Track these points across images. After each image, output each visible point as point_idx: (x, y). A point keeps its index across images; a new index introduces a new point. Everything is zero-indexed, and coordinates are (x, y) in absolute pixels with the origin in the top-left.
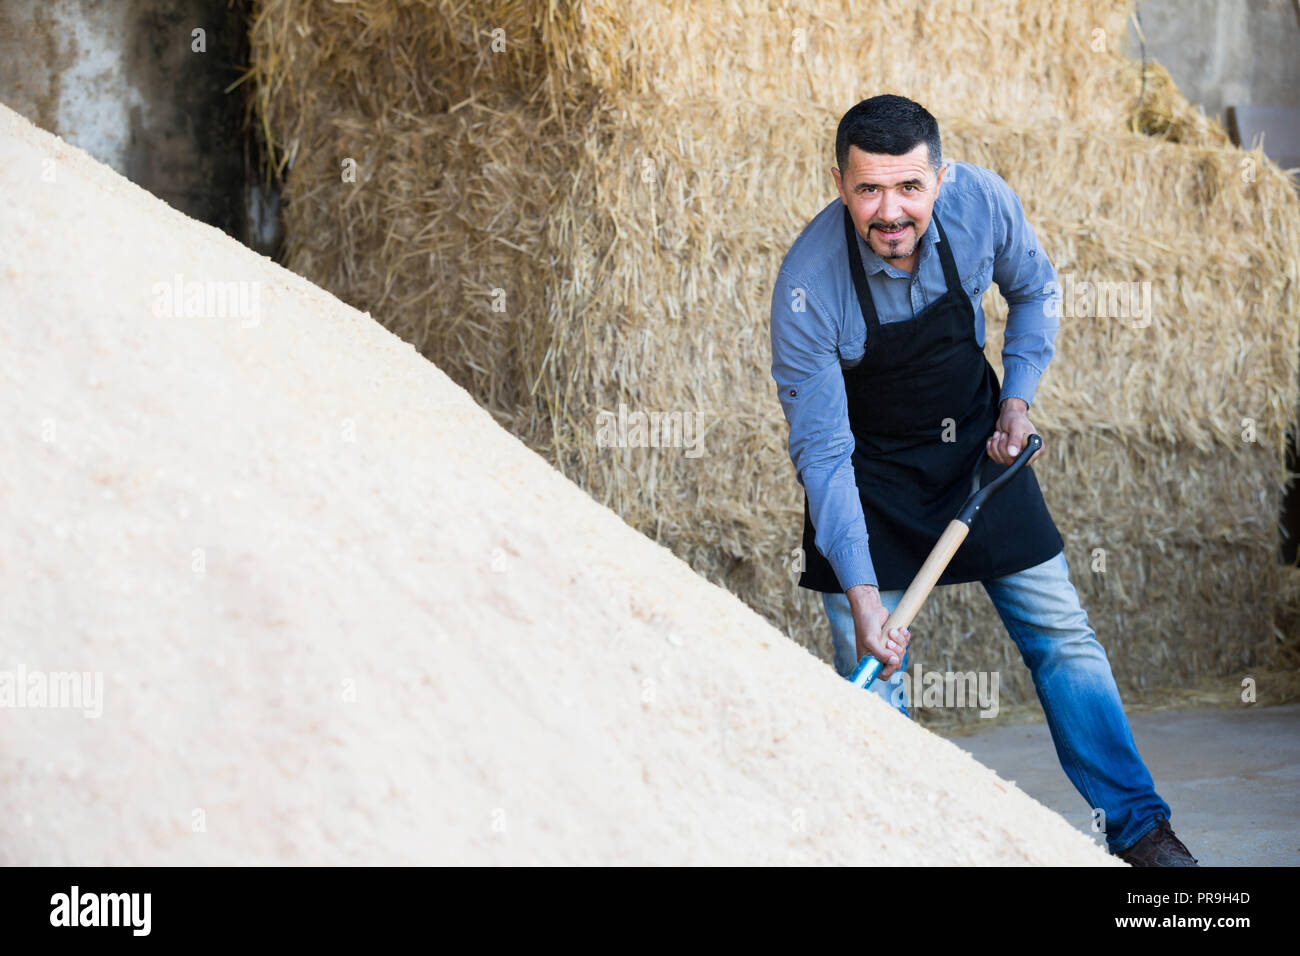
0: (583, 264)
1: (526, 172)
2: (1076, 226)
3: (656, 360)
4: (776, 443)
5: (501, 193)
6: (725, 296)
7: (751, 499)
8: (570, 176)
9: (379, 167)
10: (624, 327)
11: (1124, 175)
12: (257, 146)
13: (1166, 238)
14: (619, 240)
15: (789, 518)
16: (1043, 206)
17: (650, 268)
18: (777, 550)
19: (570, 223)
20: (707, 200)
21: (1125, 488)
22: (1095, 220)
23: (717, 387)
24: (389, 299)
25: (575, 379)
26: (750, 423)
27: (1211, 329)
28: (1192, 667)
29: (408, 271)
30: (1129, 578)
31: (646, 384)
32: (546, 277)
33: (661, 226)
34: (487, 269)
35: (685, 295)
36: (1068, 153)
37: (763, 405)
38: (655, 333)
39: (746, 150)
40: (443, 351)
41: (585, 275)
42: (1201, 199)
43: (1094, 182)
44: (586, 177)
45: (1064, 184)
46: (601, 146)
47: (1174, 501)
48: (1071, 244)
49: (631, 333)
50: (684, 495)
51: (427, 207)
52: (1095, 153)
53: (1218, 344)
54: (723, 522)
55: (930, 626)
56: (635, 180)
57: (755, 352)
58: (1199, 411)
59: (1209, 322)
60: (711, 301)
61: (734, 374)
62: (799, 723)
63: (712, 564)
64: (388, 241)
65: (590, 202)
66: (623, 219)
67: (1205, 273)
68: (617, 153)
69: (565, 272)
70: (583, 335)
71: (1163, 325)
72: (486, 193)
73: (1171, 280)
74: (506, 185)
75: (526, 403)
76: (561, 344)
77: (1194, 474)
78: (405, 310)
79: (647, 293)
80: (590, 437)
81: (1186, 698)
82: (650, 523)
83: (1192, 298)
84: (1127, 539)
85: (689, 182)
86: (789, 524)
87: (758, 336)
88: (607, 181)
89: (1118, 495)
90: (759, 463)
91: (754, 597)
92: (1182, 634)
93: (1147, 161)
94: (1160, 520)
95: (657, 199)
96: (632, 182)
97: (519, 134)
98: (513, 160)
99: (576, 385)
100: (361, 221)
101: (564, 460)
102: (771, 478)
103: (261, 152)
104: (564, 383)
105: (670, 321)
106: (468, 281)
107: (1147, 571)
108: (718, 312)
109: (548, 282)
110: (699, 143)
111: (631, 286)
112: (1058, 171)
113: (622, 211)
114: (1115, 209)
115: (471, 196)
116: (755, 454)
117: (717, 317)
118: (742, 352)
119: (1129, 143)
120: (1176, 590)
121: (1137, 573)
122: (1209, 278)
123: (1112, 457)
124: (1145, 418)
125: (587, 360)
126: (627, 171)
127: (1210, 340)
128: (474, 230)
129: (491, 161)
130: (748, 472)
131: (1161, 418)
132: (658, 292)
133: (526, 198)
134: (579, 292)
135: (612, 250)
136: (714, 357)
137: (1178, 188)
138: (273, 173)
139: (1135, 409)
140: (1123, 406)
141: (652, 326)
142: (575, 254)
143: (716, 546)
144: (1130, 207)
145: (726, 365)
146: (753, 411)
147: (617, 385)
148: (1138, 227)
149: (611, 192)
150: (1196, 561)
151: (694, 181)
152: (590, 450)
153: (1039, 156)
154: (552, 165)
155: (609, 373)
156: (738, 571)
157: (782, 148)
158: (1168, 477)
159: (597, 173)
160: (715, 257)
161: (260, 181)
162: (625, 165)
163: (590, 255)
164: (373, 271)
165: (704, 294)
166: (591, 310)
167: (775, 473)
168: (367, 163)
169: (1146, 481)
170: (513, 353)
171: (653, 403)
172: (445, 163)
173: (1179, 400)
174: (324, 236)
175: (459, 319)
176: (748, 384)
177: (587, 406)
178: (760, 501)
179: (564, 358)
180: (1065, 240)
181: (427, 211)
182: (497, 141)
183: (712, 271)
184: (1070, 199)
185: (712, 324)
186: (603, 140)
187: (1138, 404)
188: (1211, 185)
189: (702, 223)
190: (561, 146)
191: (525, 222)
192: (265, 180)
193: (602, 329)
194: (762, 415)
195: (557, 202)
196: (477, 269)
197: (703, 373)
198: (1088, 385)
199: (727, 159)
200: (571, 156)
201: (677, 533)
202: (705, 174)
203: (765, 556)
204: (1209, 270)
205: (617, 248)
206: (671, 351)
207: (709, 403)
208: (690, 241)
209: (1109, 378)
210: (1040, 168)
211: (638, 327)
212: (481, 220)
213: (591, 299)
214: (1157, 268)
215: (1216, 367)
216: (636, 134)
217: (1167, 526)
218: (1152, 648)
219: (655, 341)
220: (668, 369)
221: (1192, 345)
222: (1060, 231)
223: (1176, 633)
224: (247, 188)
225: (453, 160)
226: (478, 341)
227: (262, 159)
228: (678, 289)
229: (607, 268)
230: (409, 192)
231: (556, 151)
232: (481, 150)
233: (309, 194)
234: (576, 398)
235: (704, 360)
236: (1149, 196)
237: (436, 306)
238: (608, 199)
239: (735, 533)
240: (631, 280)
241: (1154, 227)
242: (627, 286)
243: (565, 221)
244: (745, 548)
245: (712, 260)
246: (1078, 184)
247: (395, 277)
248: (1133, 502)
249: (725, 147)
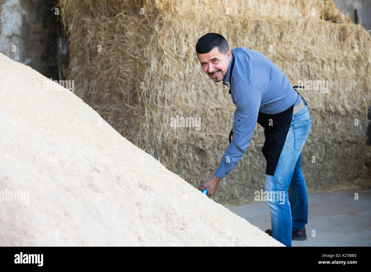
0: (154, 63)
1: (138, 35)
2: (304, 48)
3: (176, 90)
4: (213, 115)
5: (131, 41)
6: (197, 71)
7: (205, 131)
8: (150, 36)
9: (96, 33)
10: (166, 81)
11: (319, 33)
12: (61, 26)
13: (331, 51)
14: (165, 55)
15: (217, 137)
16: (294, 43)
17: (174, 63)
18: (213, 146)
19: (150, 50)
20: (191, 43)
21: (319, 126)
22: (310, 46)
23: (195, 98)
24: (99, 72)
25: (152, 97)
26: (205, 109)
27: (345, 78)
28: (340, 178)
29: (104, 63)
30: (320, 152)
31: (173, 98)
32: (143, 66)
33: (177, 51)
34: (127, 64)
35: (185, 71)
36: (301, 27)
37: (209, 103)
38: (176, 83)
39: (203, 28)
40: (114, 87)
41: (155, 66)
42: (342, 40)
43: (309, 35)
44: (155, 36)
45: (300, 36)
46: (160, 27)
47: (334, 129)
48: (302, 54)
49: (169, 83)
50: (185, 131)
51: (110, 45)
52: (310, 26)
53: (347, 82)
54: (197, 138)
55: (260, 168)
56: (170, 37)
57: (206, 88)
58: (342, 103)
59: (344, 76)
60: (193, 73)
61: (200, 94)
62: (191, 219)
63: (193, 151)
64: (99, 54)
65: (156, 44)
66: (166, 49)
67: (343, 62)
68: (164, 29)
69: (149, 65)
70: (154, 84)
71: (330, 77)
72: (126, 41)
73: (333, 64)
74: (132, 39)
75: (138, 103)
76: (148, 86)
77: (340, 121)
78: (104, 75)
79: (174, 71)
80: (156, 114)
81: (337, 188)
82: (174, 139)
83: (339, 69)
84: (320, 141)
85: (186, 38)
86: (217, 139)
87: (207, 83)
88: (161, 38)
89: (317, 128)
90: (208, 121)
91: (206, 160)
92: (336, 169)
93: (325, 29)
94: (330, 135)
95: (176, 43)
96: (169, 38)
97: (136, 23)
98: (134, 31)
99: (152, 98)
100: (91, 48)
101: (148, 121)
102: (211, 125)
103: (62, 28)
104: (148, 97)
105: (180, 79)
106: (121, 67)
107: (326, 150)
108: (195, 76)
109: (144, 68)
110: (189, 26)
111: (168, 69)
112: (298, 32)
113: (166, 47)
114: (316, 43)
115: (122, 42)
116: (206, 118)
117: (195, 78)
118: (202, 88)
119: (320, 23)
120: (335, 156)
121: (323, 151)
122: (345, 63)
123: (315, 117)
124: (325, 105)
125: (155, 91)
126: (167, 35)
127: (345, 81)
128: (123, 52)
129: (128, 31)
130: (204, 124)
131: (330, 105)
132: (177, 71)
133: (138, 43)
134: (153, 71)
135: (162, 58)
136: (194, 89)
137: (335, 36)
138: (66, 34)
139: (322, 103)
140: (318, 101)
141: (175, 81)
142: (152, 59)
143: (195, 145)
144: (320, 42)
145: (198, 92)
146: (206, 105)
147: (164, 98)
148: (323, 48)
149: (162, 41)
150: (341, 147)
151: (187, 37)
152: (156, 118)
153: (292, 28)
154: (145, 33)
155: (162, 95)
156: (201, 153)
157: (214, 27)
158: (332, 122)
159: (158, 35)
160: (194, 60)
161: (62, 36)
162: (167, 33)
163: (156, 60)
164: (95, 63)
165: (191, 71)
166: (156, 76)
167: (213, 123)
168: (93, 31)
169: (325, 124)
170: (135, 88)
171: (175, 103)
172: (115, 32)
173: (335, 99)
174: (81, 53)
175: (119, 78)
176: (205, 98)
177: (155, 105)
178: (208, 132)
179: (149, 91)
180: (301, 53)
181: (110, 46)
182: (130, 25)
183: (193, 64)
184: (302, 40)
185: (193, 80)
186: (160, 25)
187: (323, 101)
188: (345, 36)
189: (190, 50)
190: (148, 27)
191: (138, 50)
192: (63, 36)
193: (160, 82)
194: (208, 106)
195: (146, 44)
196: (124, 63)
197: (191, 94)
198: (308, 95)
199: (198, 31)
200: (151, 30)
201: (183, 142)
202: (191, 35)
203: (210, 148)
204: (344, 61)
205: (164, 58)
206: (181, 88)
207: (192, 103)
208: (186, 55)
209: (314, 93)
210: (293, 31)
211: (171, 81)
212: (125, 49)
213: (156, 73)
214: (329, 60)
215: (347, 89)
216: (170, 24)
217: (332, 137)
218: (327, 173)
219: (176, 85)
220: (180, 93)
221: (339, 83)
222: (299, 50)
223: (335, 168)
224: (58, 39)
225: (117, 31)
226: (124, 85)
227: (62, 30)
228: (183, 69)
229: (161, 64)
230: (104, 40)
231: (146, 28)
232: (125, 28)
233: (76, 40)
234: (152, 102)
235: (191, 90)
236: (326, 39)
237: (112, 74)
238: (161, 43)
239: (200, 142)
240: (168, 67)
241: (327, 48)
242: (167, 69)
243: (149, 50)
244: (203, 146)
245: (193, 61)
246: (305, 36)
247: (101, 65)
248: (321, 130)
249: (197, 27)
